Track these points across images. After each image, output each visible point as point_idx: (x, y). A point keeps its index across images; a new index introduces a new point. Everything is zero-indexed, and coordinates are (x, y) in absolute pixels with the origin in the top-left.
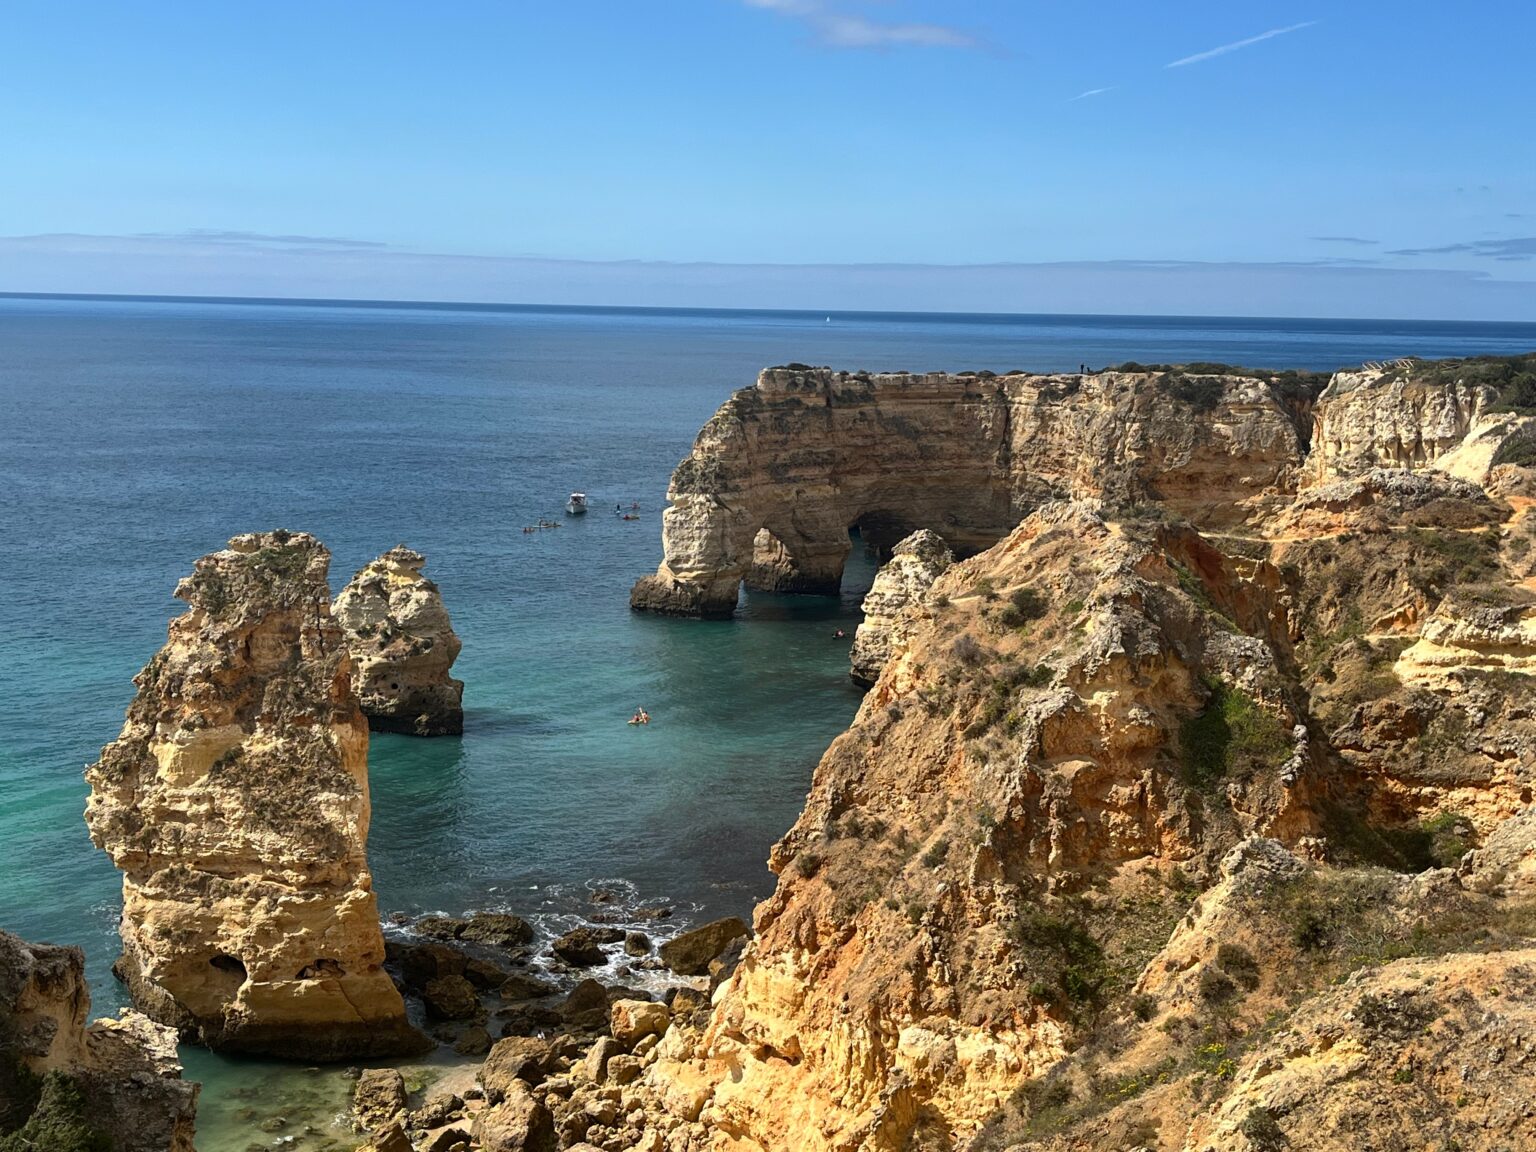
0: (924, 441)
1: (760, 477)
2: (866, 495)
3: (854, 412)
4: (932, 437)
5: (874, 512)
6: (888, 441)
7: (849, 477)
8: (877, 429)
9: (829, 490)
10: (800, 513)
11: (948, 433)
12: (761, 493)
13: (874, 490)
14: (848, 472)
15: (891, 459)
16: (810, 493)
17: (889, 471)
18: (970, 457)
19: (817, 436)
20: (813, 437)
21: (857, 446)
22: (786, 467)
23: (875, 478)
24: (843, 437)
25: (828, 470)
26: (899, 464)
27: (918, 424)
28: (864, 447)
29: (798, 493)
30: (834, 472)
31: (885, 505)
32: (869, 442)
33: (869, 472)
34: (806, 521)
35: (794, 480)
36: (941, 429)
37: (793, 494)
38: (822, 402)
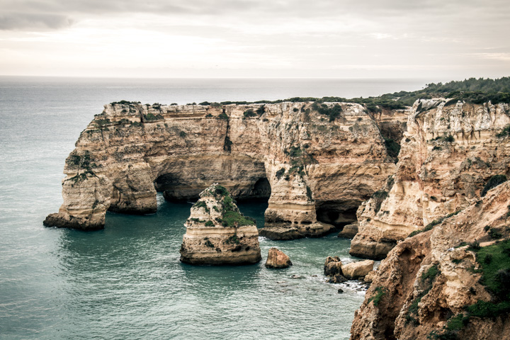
0: (188, 138)
1: (110, 159)
2: (161, 166)
3: (155, 125)
4: (191, 136)
5: (164, 175)
6: (171, 139)
7: (153, 157)
8: (166, 133)
9: (144, 165)
10: (131, 177)
11: (199, 134)
12: (111, 168)
13: (165, 163)
14: (152, 155)
15: (172, 147)
16: (135, 166)
17: (171, 154)
18: (210, 145)
19: (137, 137)
20: (135, 138)
21: (156, 142)
22: (122, 153)
23: (165, 157)
24: (150, 138)
25: (143, 155)
26: (177, 150)
27: (184, 130)
28: (160, 142)
29: (129, 167)
30: (146, 156)
31: (170, 171)
32: (162, 139)
33: (162, 154)
34: (134, 181)
35: (126, 160)
36: (196, 132)
37: (127, 167)
38: (138, 120)
